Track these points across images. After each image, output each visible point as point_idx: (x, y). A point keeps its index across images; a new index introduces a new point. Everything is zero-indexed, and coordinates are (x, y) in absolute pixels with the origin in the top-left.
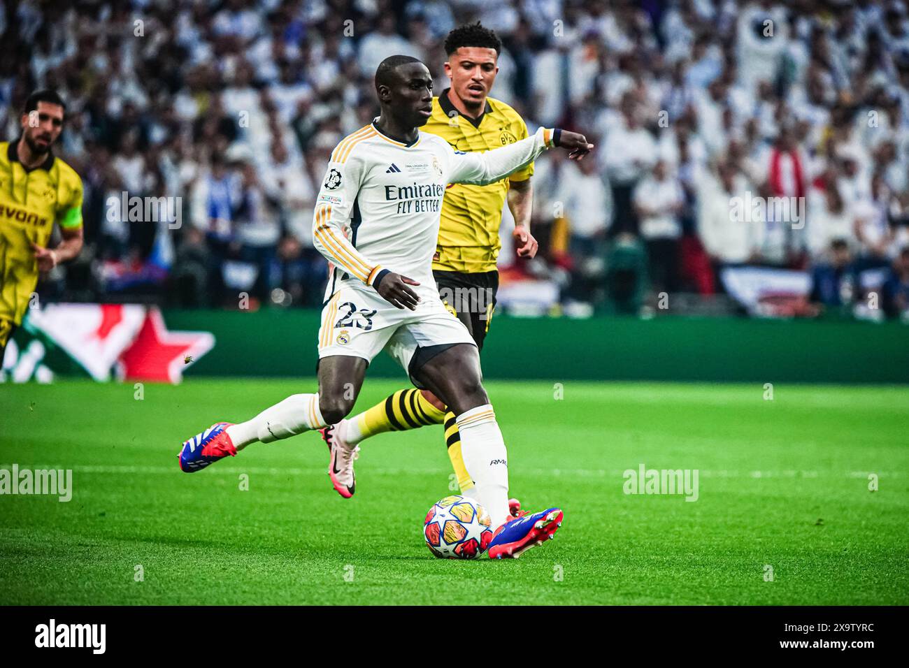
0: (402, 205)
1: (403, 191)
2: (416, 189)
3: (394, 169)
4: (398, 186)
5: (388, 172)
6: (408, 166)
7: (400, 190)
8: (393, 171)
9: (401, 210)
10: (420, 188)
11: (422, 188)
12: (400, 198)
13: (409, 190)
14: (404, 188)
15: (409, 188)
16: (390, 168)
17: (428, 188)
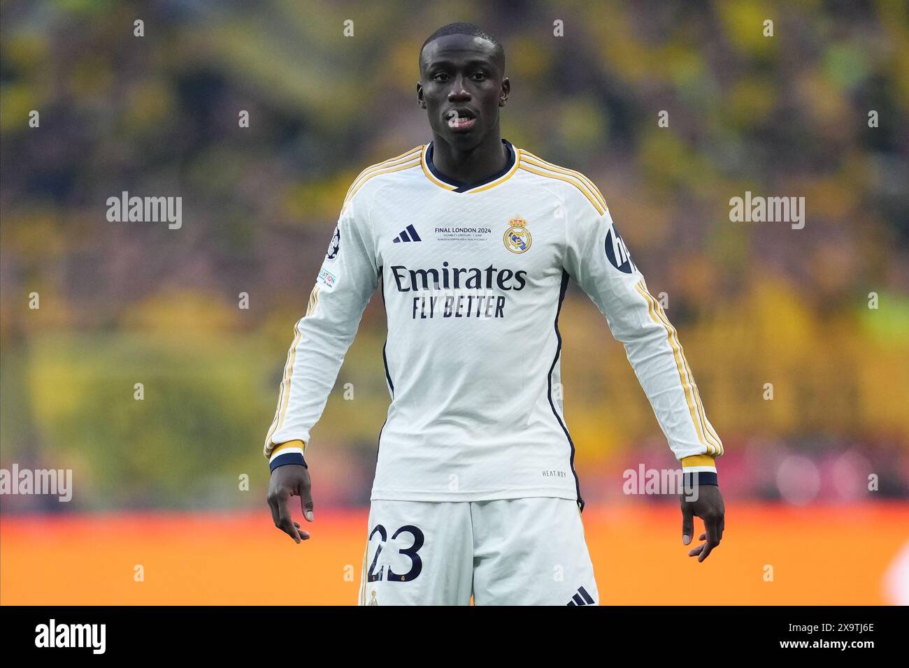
0: (419, 303)
1: (419, 277)
2: (446, 272)
3: (410, 234)
4: (409, 268)
5: (397, 240)
6: (441, 230)
7: (413, 274)
8: (406, 239)
9: (419, 311)
10: (456, 272)
11: (461, 274)
12: (415, 289)
13: (430, 277)
14: (421, 271)
15: (429, 271)
16: (403, 235)
17: (474, 273)
